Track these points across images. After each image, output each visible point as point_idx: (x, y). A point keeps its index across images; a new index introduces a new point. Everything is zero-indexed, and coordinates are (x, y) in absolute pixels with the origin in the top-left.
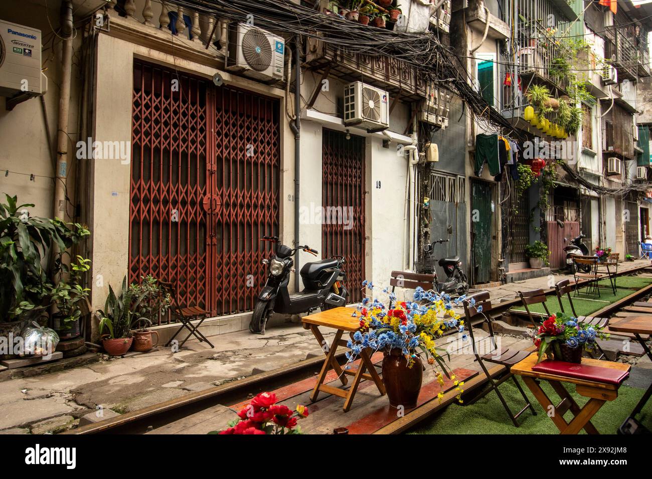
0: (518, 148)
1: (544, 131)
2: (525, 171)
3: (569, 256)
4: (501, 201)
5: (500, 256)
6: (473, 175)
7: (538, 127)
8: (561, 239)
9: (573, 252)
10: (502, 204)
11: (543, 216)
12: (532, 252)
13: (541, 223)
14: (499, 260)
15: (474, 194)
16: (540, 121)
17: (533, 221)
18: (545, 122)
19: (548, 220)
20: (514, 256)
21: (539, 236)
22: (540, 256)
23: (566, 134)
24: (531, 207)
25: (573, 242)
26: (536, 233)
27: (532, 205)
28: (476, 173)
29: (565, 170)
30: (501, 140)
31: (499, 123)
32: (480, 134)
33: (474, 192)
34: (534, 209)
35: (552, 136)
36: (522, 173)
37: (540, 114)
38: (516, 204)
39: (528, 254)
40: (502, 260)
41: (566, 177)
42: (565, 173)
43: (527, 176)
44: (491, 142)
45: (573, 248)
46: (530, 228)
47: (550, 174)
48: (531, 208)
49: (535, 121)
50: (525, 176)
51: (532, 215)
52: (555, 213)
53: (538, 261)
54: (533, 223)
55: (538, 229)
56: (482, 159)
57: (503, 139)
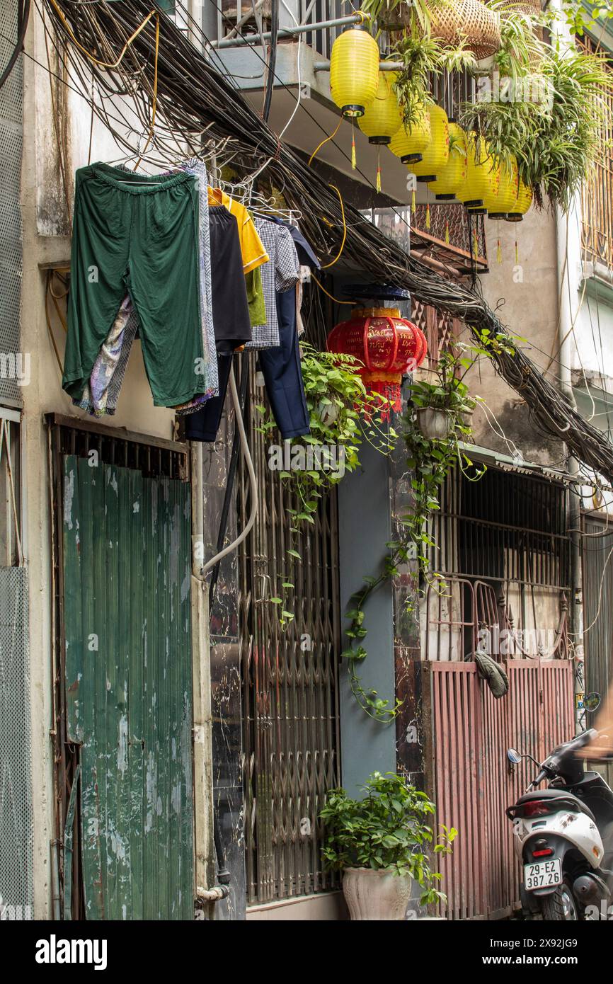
0: (304, 259)
1: (423, 168)
2: (334, 389)
3: (536, 849)
4: (208, 556)
5: (202, 868)
6: (62, 404)
7: (399, 148)
8: (493, 763)
9: (554, 824)
10: (216, 569)
11: (407, 633)
12: (359, 835)
13: (399, 672)
14: (203, 891)
15: (68, 517)
16: (407, 118)
17: (358, 661)
18: (432, 119)
19: (432, 656)
20: (269, 859)
21: (388, 742)
22: (396, 854)
23: (526, 191)
24: (350, 586)
25: (549, 773)
26: (378, 729)
27: (354, 577)
28: (74, 387)
29: (514, 383)
30: (219, 213)
31: (208, 115)
32: (100, 166)
33: (68, 504)
34: (361, 599)
35: (461, 197)
36: (315, 398)
37: (406, 77)
38: (282, 568)
39: (337, 847)
40: (216, 892)
41: (508, 421)
42: (511, 394)
43: (341, 415)
44: (164, 212)
45: (553, 807)
46: (346, 704)
47: (444, 403)
48: (349, 588)
49: (382, 114)
50: (333, 413)
51: (354, 626)
52: (467, 617)
53: (389, 882)
54: (360, 672)
55: (386, 704)
56: (106, 311)
57: (230, 204)
